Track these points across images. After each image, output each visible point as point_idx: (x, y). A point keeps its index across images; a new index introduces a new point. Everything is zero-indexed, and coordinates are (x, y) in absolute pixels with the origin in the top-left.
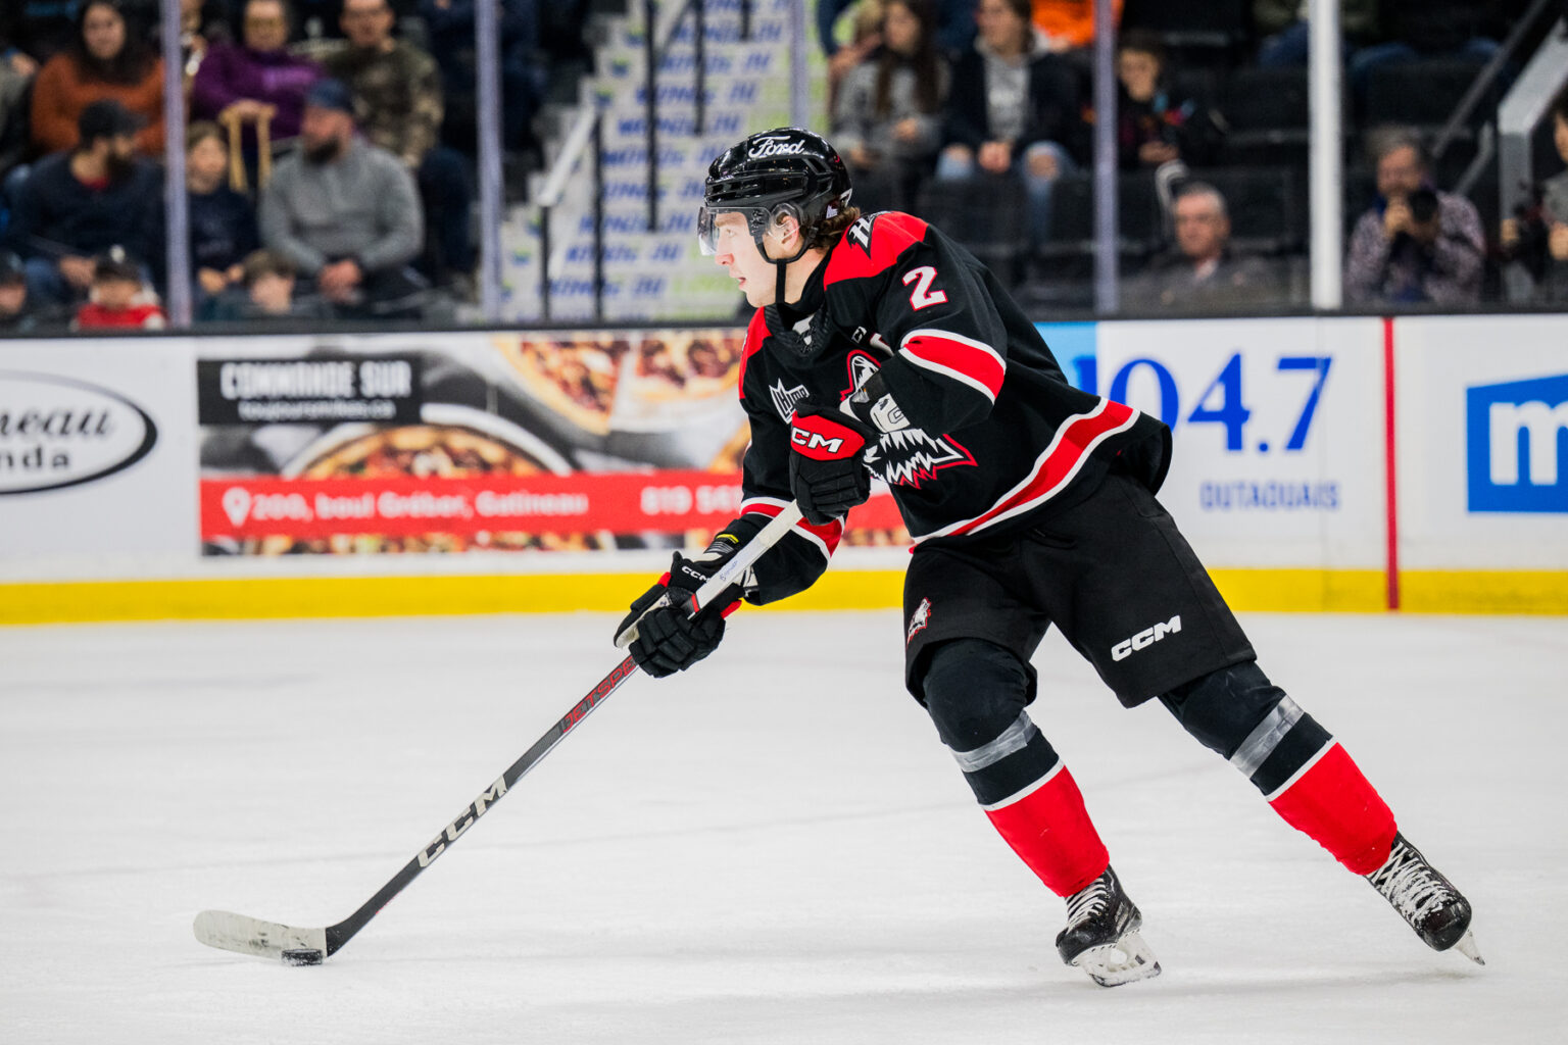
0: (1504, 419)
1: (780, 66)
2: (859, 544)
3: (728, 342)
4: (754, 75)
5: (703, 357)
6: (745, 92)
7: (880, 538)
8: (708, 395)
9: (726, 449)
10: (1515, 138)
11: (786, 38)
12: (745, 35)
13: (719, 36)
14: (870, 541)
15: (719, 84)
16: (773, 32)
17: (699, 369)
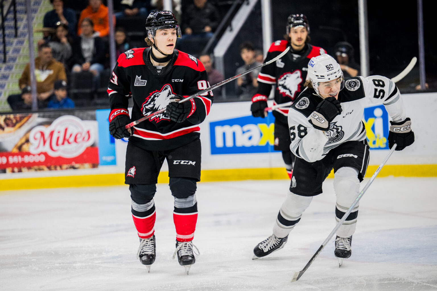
0: (219, 130)
1: (26, 44)
2: (53, 170)
3: (15, 118)
4: (19, 46)
5: (8, 122)
6: (17, 51)
7: (58, 168)
8: (11, 132)
9: (16, 146)
10: (218, 58)
11: (27, 36)
12: (16, 36)
13: (9, 36)
14: (56, 169)
15: (10, 49)
16: (23, 35)
17: (8, 125)
